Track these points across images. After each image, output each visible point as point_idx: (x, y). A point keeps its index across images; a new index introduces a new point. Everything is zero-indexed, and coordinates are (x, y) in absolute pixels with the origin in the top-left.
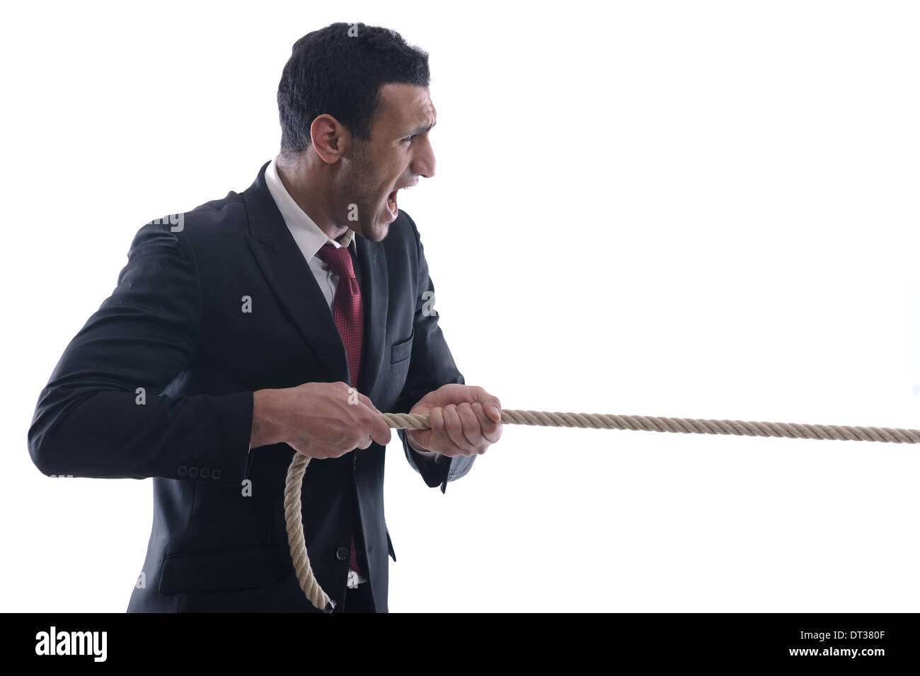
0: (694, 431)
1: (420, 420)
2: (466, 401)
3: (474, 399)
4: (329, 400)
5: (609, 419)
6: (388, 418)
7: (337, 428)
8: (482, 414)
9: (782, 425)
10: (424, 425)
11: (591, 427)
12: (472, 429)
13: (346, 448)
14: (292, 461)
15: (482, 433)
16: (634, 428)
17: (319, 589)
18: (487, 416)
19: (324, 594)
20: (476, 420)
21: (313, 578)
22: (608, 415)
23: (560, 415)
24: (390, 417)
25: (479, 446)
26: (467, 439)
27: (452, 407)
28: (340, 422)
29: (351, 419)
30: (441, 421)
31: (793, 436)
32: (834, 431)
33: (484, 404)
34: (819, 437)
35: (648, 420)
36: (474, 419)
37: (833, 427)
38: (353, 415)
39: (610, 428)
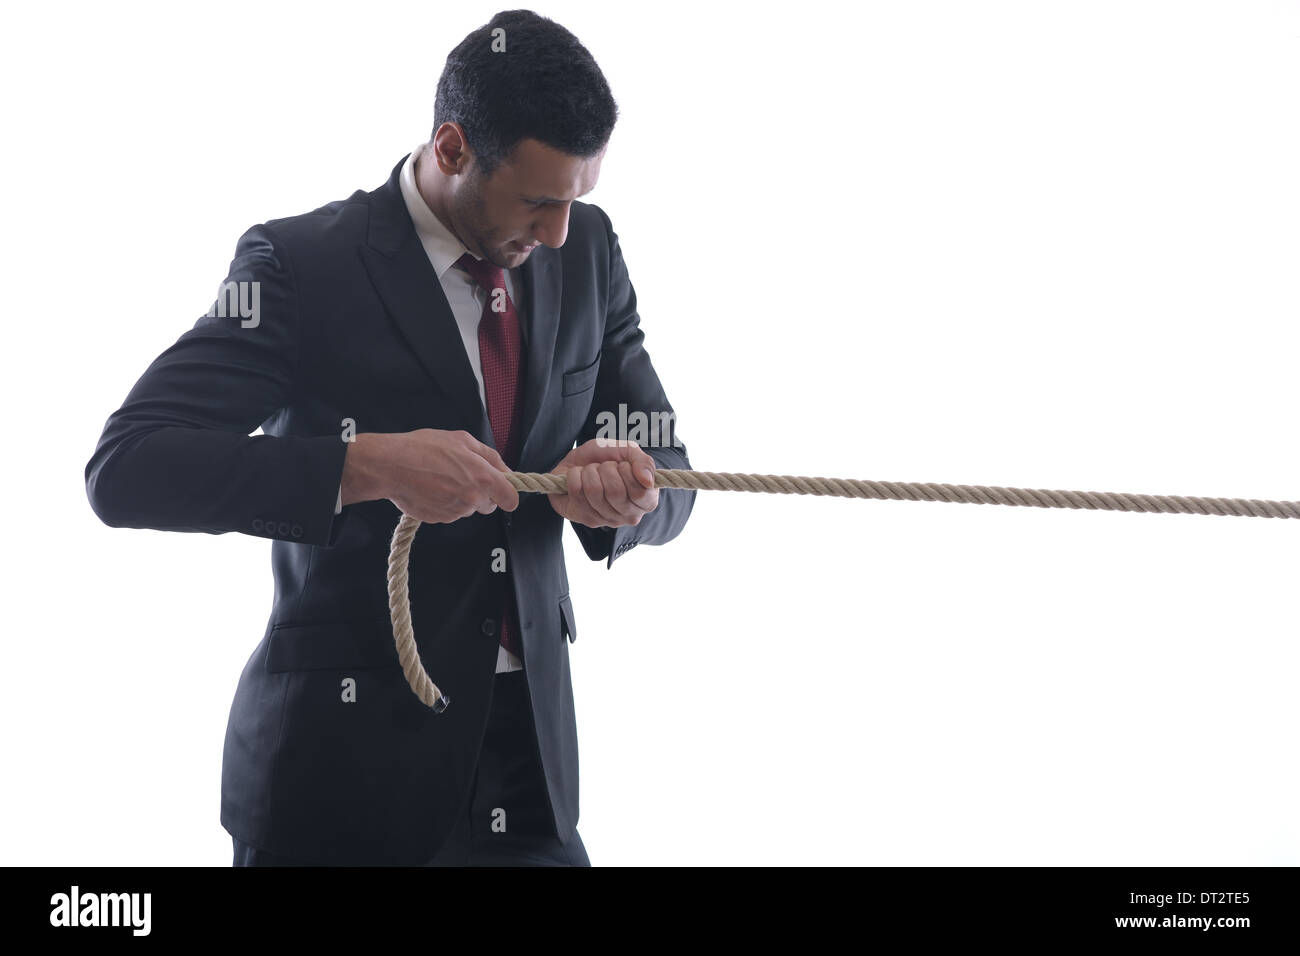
0: (891, 497)
1: (555, 482)
2: (611, 459)
3: (622, 457)
4: (441, 453)
5: (787, 482)
6: (517, 479)
7: (447, 487)
8: (629, 474)
9: (999, 490)
10: (559, 488)
11: (765, 491)
12: (615, 494)
13: (458, 513)
14: (398, 523)
15: (629, 499)
16: (818, 492)
17: (427, 682)
18: (634, 477)
19: (433, 688)
20: (621, 483)
21: (420, 667)
22: (785, 477)
23: (726, 476)
24: (517, 476)
25: (627, 514)
26: (610, 506)
27: (593, 467)
28: (451, 480)
29: (467, 479)
30: (578, 484)
31: (1012, 503)
32: (1062, 497)
33: (635, 464)
34: (1043, 504)
35: (835, 484)
36: (618, 482)
37: (1061, 492)
38: (469, 474)
39: (789, 493)
